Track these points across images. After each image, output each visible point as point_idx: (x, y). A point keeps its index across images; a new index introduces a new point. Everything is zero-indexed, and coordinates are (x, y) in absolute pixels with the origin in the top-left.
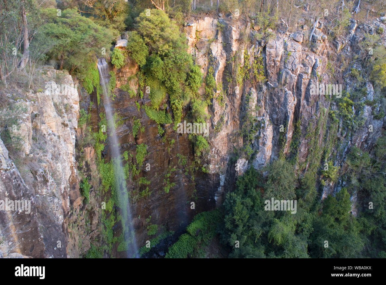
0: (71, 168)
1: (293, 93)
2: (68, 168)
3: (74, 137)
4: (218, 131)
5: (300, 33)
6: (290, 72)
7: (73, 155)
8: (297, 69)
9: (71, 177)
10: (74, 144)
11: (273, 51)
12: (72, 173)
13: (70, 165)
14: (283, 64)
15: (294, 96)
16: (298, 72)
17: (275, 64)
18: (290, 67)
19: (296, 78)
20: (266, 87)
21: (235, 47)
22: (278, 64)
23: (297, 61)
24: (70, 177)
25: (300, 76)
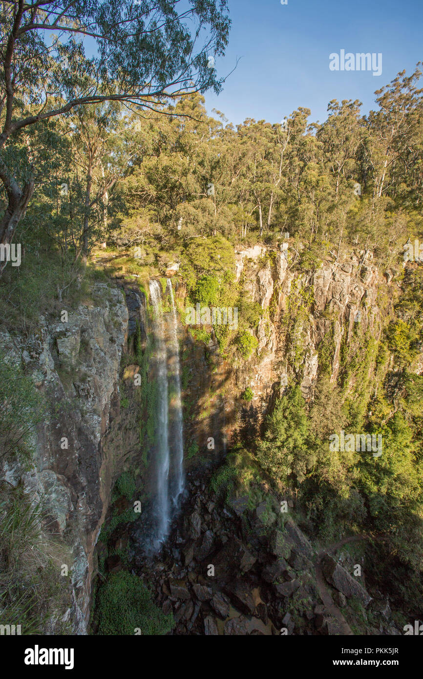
0: (115, 385)
1: (341, 324)
2: (111, 384)
3: (120, 354)
4: (261, 358)
5: (349, 264)
6: (338, 302)
7: (118, 372)
8: (345, 300)
9: (114, 394)
10: (119, 361)
11: (321, 281)
12: (115, 390)
13: (114, 381)
14: (330, 293)
15: (341, 326)
16: (346, 302)
17: (322, 293)
18: (338, 297)
19: (344, 308)
20: (312, 316)
21: (282, 275)
22: (326, 294)
23: (345, 291)
24: (112, 394)
25: (348, 307)
